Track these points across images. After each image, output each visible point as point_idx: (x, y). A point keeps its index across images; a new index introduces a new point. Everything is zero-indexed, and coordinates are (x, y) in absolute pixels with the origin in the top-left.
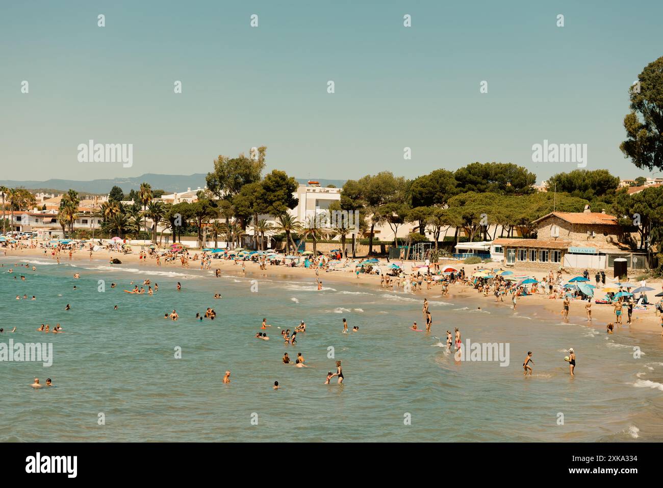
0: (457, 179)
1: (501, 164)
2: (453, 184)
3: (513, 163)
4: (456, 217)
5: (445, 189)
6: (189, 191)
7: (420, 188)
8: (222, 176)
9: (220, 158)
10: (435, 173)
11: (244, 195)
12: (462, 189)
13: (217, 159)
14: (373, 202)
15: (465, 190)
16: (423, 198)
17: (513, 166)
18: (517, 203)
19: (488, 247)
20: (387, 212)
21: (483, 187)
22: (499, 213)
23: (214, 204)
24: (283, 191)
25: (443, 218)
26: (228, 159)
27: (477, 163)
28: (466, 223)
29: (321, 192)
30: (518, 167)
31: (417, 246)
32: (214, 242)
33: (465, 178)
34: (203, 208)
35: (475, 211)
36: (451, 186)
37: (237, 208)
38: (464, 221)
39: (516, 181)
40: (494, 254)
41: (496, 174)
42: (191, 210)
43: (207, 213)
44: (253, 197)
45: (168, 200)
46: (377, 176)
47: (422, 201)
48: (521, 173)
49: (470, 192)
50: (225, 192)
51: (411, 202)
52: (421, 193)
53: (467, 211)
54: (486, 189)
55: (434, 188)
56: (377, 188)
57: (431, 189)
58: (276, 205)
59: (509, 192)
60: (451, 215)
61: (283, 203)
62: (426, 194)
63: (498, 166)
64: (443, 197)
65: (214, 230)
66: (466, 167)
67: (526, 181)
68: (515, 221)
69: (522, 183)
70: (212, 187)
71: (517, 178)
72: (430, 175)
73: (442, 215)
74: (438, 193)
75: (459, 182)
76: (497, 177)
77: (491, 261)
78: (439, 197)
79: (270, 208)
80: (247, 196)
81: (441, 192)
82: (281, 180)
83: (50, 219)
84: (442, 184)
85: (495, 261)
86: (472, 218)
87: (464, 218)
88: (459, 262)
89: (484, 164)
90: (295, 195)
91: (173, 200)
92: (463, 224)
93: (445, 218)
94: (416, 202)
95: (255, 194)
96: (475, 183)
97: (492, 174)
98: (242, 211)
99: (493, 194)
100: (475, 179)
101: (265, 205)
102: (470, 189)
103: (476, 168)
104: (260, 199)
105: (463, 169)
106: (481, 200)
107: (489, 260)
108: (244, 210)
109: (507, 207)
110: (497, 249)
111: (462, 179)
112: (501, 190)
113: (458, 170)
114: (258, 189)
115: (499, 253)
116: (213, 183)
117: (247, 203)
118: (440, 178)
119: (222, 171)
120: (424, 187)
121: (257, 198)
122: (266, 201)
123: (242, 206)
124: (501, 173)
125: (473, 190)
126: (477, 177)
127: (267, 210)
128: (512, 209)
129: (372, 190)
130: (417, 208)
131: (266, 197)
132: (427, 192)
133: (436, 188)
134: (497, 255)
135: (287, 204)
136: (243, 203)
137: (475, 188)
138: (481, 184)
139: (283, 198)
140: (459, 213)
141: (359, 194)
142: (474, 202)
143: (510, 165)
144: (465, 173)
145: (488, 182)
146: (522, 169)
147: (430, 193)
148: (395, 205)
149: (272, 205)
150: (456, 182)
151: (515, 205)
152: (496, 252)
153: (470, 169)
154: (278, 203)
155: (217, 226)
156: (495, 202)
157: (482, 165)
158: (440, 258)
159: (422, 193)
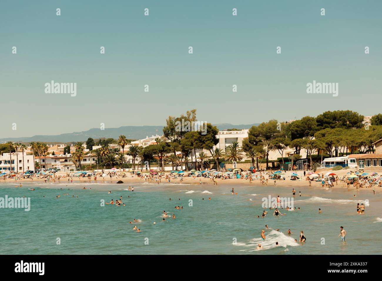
0: (317, 121)
1: (342, 111)
2: (315, 124)
3: (350, 110)
4: (322, 144)
5: (311, 127)
6: (147, 138)
7: (296, 128)
8: (172, 128)
9: (170, 118)
10: (304, 118)
11: (186, 138)
12: (321, 127)
13: (168, 119)
14: (268, 138)
15: (323, 127)
16: (298, 134)
17: (350, 111)
18: (356, 133)
19: (344, 160)
20: (277, 143)
21: (333, 125)
22: (347, 139)
23: (168, 145)
24: (210, 135)
25: (314, 145)
26: (174, 118)
27: (329, 111)
28: (328, 147)
29: (227, 134)
30: (353, 112)
31: (299, 162)
32: (172, 167)
33: (323, 121)
34: (163, 148)
35: (332, 140)
36: (314, 126)
37: (183, 147)
38: (326, 146)
39: (353, 120)
40: (350, 164)
41: (340, 117)
42: (156, 149)
43: (165, 150)
44: (192, 139)
45: (135, 144)
46: (268, 123)
47: (298, 136)
48: (355, 115)
49: (327, 129)
50: (174, 137)
51: (291, 136)
52: (296, 131)
53: (328, 140)
54: (335, 126)
55: (304, 127)
56: (269, 129)
57: (302, 128)
58: (207, 143)
59: (349, 127)
60: (318, 142)
61: (211, 142)
62: (300, 131)
63: (341, 112)
64: (310, 132)
65: (171, 160)
66: (322, 114)
67: (358, 120)
68: (357, 144)
69: (356, 122)
70: (167, 135)
71: (353, 119)
72: (301, 120)
73: (314, 143)
74: (307, 130)
75: (318, 123)
76: (341, 119)
77: (349, 168)
78: (307, 133)
79: (204, 145)
80: (189, 139)
81: (308, 129)
82: (209, 128)
83: (64, 160)
84: (309, 125)
85: (351, 167)
86: (331, 144)
87: (326, 144)
88: (329, 170)
89: (333, 112)
90: (217, 137)
91: (138, 144)
92: (326, 148)
93: (316, 144)
94: (294, 136)
95: (194, 137)
96: (329, 123)
97: (338, 117)
98: (186, 148)
99: (341, 129)
100: (328, 121)
101: (201, 144)
102: (326, 127)
103: (328, 114)
104: (198, 140)
105: (321, 115)
106: (334, 133)
107: (347, 167)
108: (188, 147)
109: (350, 136)
110: (351, 161)
111: (321, 121)
112: (344, 126)
113: (318, 116)
114: (196, 135)
115: (353, 163)
116: (167, 133)
117: (189, 143)
118: (308, 121)
119: (172, 125)
120: (298, 127)
121: (195, 140)
122: (201, 141)
123: (186, 145)
124: (343, 116)
125: (328, 127)
126: (329, 120)
127: (202, 146)
128: (354, 137)
129: (267, 131)
130: (296, 140)
131: (201, 139)
132: (300, 130)
133: (305, 128)
134: (352, 164)
135: (214, 142)
136: (187, 143)
137: (329, 126)
138: (333, 124)
139: (211, 139)
140: (323, 141)
141: (259, 134)
142: (330, 134)
143: (348, 111)
144: (322, 118)
145: (336, 122)
146: (355, 113)
147: (302, 130)
148: (281, 139)
149: (204, 143)
150: (317, 123)
151: (355, 134)
152: (351, 162)
153: (325, 115)
154: (208, 142)
155: (173, 158)
156: (343, 134)
157: (332, 113)
158: (317, 168)
159: (298, 131)
